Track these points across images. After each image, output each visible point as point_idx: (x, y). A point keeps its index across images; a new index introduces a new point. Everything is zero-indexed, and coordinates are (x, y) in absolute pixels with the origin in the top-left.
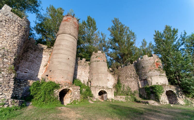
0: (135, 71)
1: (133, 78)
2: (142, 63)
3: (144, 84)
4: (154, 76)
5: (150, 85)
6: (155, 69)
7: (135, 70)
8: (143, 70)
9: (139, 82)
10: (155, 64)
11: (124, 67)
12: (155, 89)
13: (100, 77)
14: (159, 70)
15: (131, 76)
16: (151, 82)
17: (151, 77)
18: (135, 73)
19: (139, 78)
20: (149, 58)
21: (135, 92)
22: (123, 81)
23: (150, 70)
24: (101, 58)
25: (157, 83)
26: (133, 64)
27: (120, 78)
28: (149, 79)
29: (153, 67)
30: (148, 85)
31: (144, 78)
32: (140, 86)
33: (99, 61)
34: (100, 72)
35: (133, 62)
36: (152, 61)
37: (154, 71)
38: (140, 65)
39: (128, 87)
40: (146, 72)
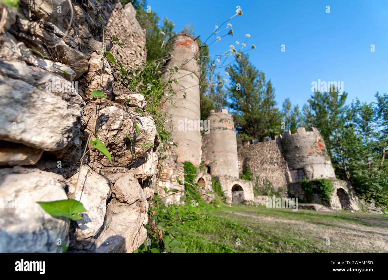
0: (280, 153)
1: (276, 165)
2: (295, 141)
3: (299, 176)
4: (317, 164)
5: (310, 179)
6: (318, 153)
7: (279, 150)
8: (298, 152)
9: (289, 173)
10: (317, 145)
11: (256, 143)
12: (322, 186)
13: (229, 158)
14: (324, 155)
15: (273, 161)
16: (313, 174)
17: (312, 165)
18: (280, 156)
19: (288, 166)
20: (308, 133)
21: (280, 190)
22: (256, 170)
23: (310, 154)
24: (229, 123)
25: (322, 176)
26: (275, 141)
27: (250, 163)
28: (309, 169)
29: (315, 149)
30: (307, 178)
31: (299, 167)
32: (291, 180)
33: (226, 129)
34: (228, 150)
35: (276, 137)
36: (312, 139)
37: (316, 156)
38: (291, 143)
39: (267, 181)
40: (303, 157)
